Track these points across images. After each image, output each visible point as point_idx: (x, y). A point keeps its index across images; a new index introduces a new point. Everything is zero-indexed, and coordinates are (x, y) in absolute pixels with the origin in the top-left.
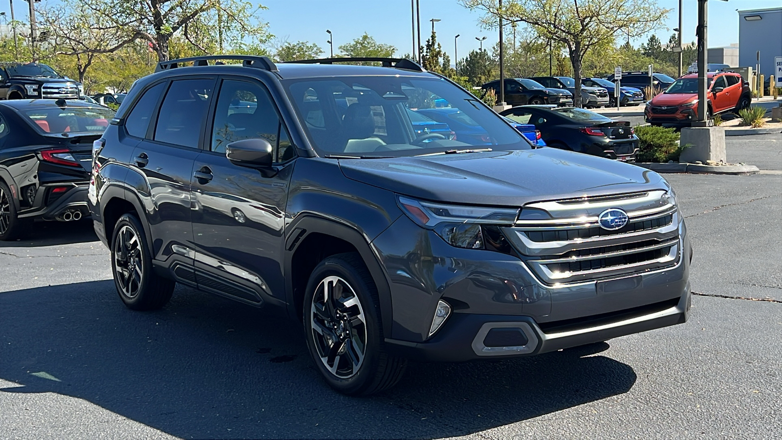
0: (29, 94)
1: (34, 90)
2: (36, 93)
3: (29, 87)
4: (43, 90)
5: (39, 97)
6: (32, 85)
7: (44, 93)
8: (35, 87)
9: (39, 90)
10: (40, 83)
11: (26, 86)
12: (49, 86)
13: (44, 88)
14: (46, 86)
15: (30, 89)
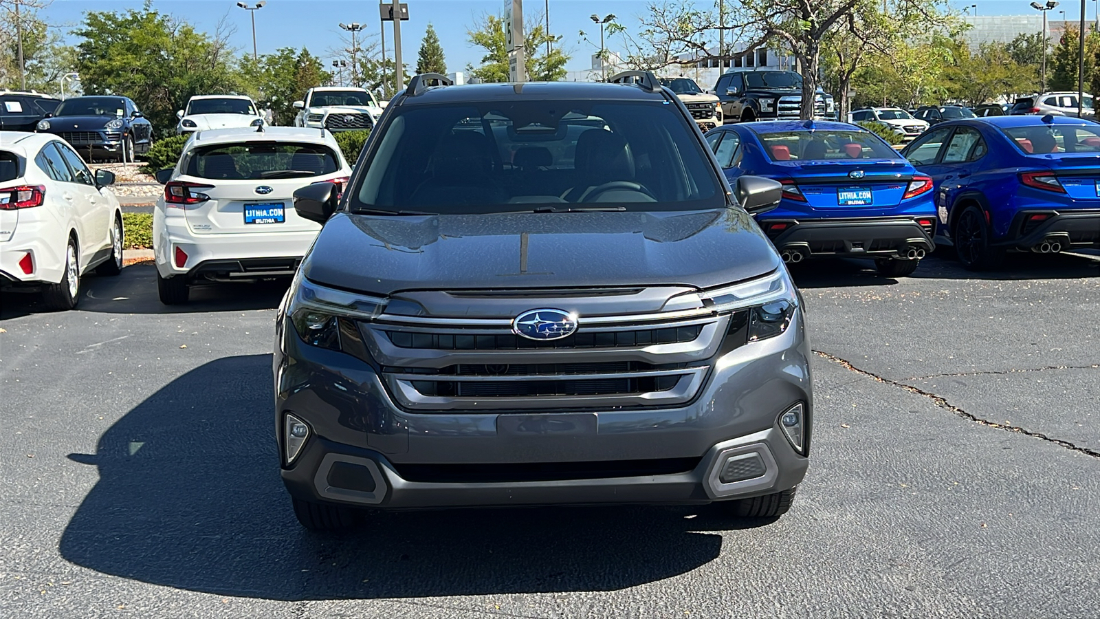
0: (762, 111)
1: (769, 105)
2: (771, 110)
3: (763, 101)
4: (779, 105)
5: (774, 115)
6: (766, 99)
7: (781, 109)
8: (770, 101)
9: (774, 105)
10: (776, 97)
11: (760, 100)
12: (787, 100)
13: (781, 102)
14: (783, 100)
15: (764, 104)
